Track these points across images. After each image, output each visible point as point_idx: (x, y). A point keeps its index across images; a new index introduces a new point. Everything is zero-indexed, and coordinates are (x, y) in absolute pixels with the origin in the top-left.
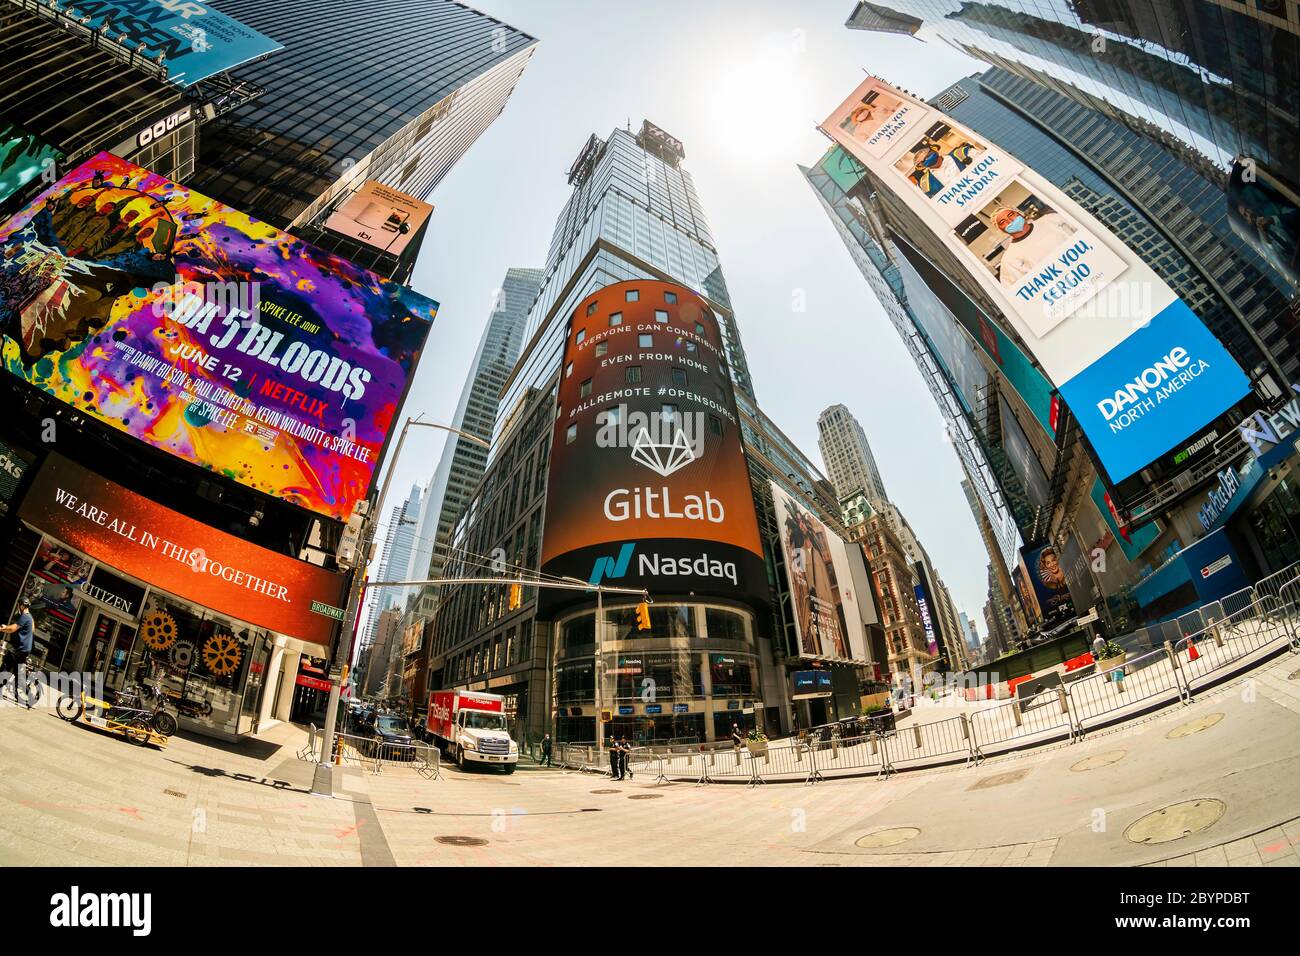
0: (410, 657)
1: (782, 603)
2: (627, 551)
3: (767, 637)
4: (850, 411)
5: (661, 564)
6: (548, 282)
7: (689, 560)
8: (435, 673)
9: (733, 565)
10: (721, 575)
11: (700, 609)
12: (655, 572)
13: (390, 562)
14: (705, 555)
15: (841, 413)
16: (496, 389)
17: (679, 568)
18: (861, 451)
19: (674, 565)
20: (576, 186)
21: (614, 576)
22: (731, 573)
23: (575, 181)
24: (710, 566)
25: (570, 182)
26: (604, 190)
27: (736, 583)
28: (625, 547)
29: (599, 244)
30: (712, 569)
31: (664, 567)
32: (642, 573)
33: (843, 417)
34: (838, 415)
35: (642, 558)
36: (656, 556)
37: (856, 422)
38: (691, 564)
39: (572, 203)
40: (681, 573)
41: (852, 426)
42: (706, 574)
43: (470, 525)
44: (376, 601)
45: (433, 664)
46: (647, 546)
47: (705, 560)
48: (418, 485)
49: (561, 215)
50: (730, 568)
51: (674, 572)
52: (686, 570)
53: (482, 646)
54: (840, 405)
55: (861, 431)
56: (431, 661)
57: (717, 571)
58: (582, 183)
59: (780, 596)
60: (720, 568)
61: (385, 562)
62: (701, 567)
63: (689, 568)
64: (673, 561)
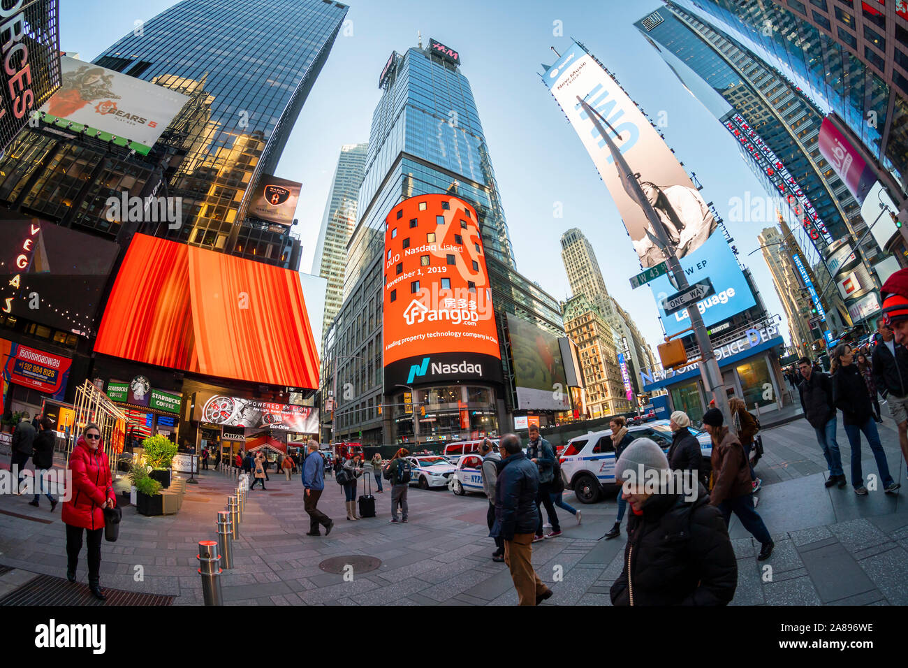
1: (511, 381)
2: (426, 361)
3: (503, 399)
4: (582, 232)
5: (443, 368)
6: (371, 166)
7: (457, 365)
10: (473, 372)
11: (464, 389)
12: (440, 372)
14: (464, 362)
15: (575, 233)
17: (452, 370)
19: (449, 368)
20: (385, 90)
21: (420, 375)
22: (478, 370)
23: (384, 86)
24: (467, 367)
27: (481, 375)
28: (425, 358)
29: (401, 155)
30: (469, 368)
31: (444, 370)
32: (433, 373)
33: (577, 237)
34: (573, 235)
35: (433, 365)
36: (440, 364)
37: (587, 241)
38: (458, 367)
40: (453, 372)
41: (583, 243)
42: (465, 371)
46: (436, 358)
50: (478, 368)
51: (449, 372)
52: (455, 370)
54: (575, 229)
55: (590, 247)
57: (471, 370)
59: (510, 376)
60: (472, 368)
62: (463, 368)
63: (457, 369)
64: (448, 366)
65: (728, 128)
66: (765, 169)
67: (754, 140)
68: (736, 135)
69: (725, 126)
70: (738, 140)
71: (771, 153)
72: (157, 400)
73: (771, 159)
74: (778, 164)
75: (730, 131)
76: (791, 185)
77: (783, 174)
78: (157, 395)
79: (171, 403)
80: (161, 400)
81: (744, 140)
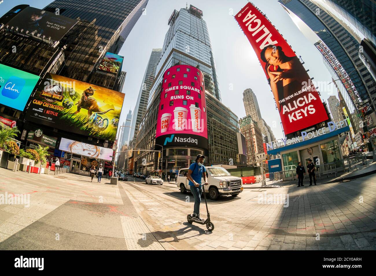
0: (129, 158)
2: (173, 136)
3: (207, 156)
4: (252, 91)
6: (162, 56)
7: (186, 139)
8: (135, 162)
9: (197, 140)
10: (193, 142)
11: (189, 150)
12: (178, 141)
13: (124, 132)
14: (190, 138)
15: (250, 91)
16: (150, 84)
17: (184, 140)
18: (255, 103)
19: (182, 140)
20: (171, 25)
21: (170, 142)
22: (196, 142)
23: (170, 24)
24: (191, 140)
25: (169, 24)
26: (176, 30)
27: (197, 144)
28: (172, 135)
29: (173, 50)
31: (180, 140)
32: (175, 141)
33: (250, 92)
34: (249, 92)
35: (176, 138)
36: (179, 137)
37: (254, 94)
39: (169, 31)
40: (184, 141)
41: (253, 95)
42: (190, 142)
43: (146, 120)
44: (121, 143)
45: (135, 160)
46: (177, 135)
47: (190, 139)
48: (131, 110)
49: (167, 34)
50: (196, 141)
51: (182, 141)
53: (149, 153)
54: (250, 89)
55: (255, 97)
56: (134, 159)
57: (192, 141)
58: (172, 25)
60: (193, 141)
61: (123, 132)
62: (189, 140)
63: (186, 140)
64: (182, 139)
65: (318, 48)
66: (333, 67)
67: (329, 54)
68: (321, 51)
69: (317, 47)
70: (322, 53)
71: (336, 60)
72: (45, 139)
73: (336, 63)
74: (339, 65)
75: (319, 49)
76: (344, 75)
77: (341, 70)
78: (45, 137)
79: (51, 142)
80: (47, 140)
81: (325, 54)
